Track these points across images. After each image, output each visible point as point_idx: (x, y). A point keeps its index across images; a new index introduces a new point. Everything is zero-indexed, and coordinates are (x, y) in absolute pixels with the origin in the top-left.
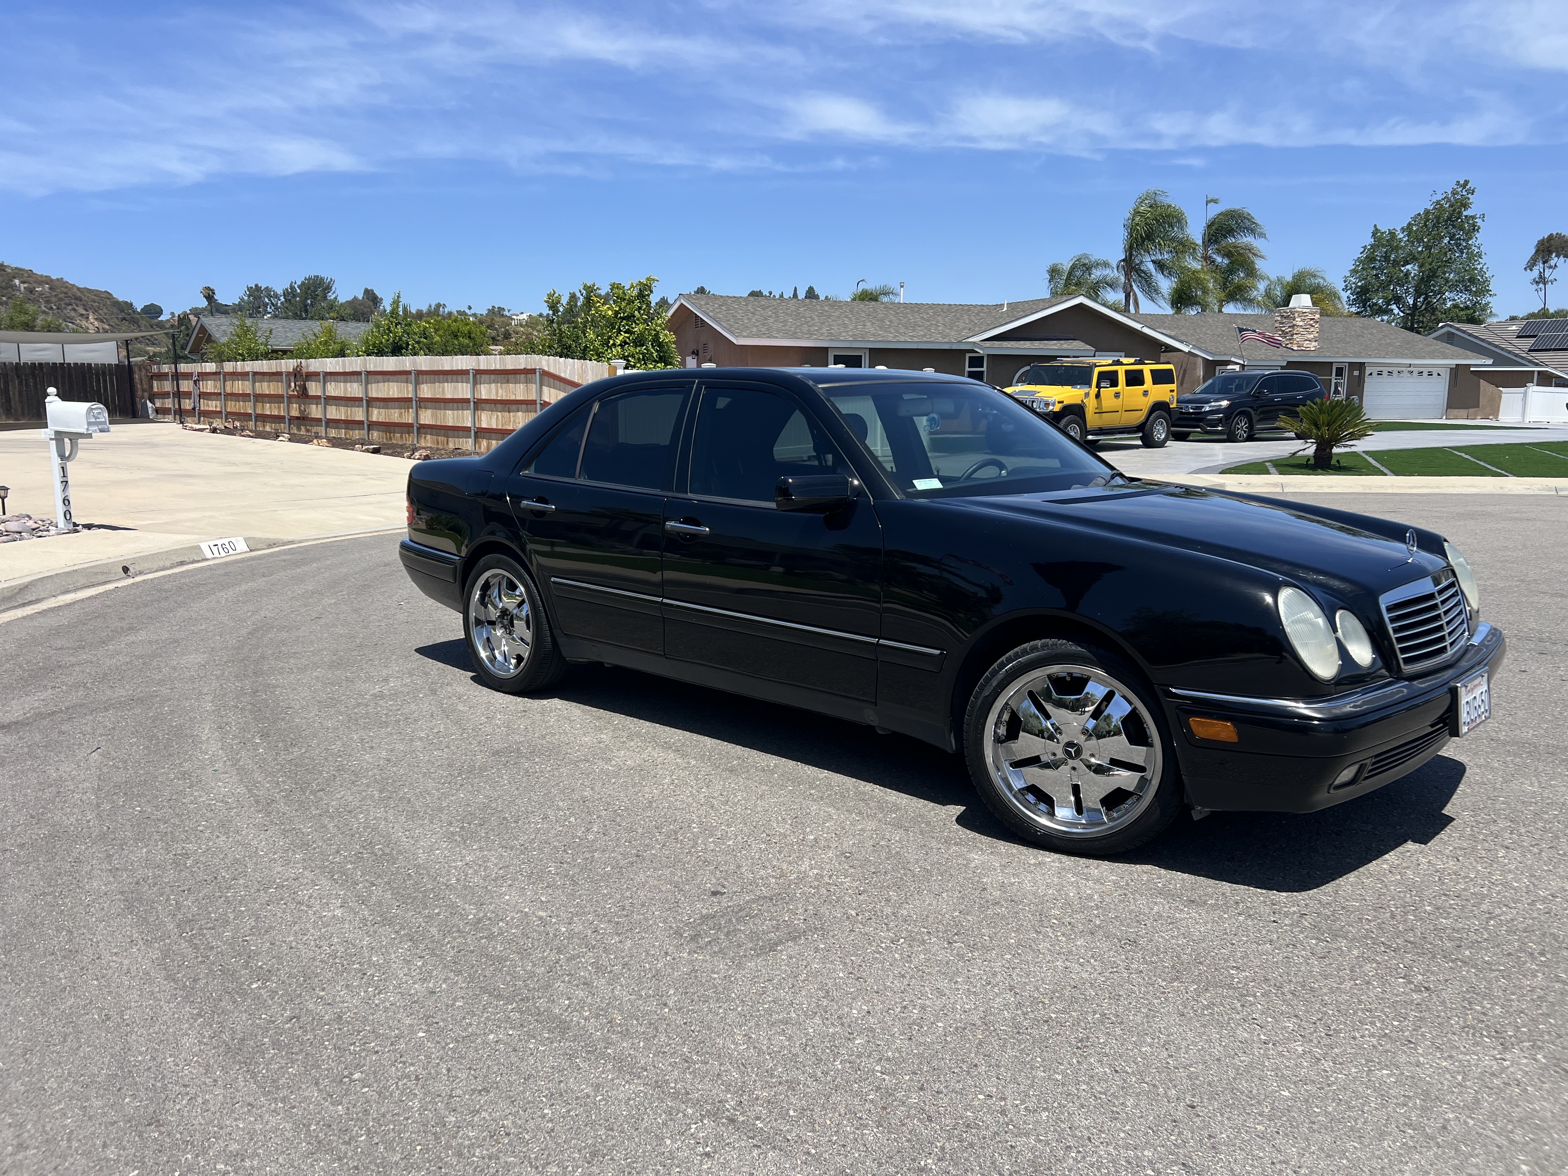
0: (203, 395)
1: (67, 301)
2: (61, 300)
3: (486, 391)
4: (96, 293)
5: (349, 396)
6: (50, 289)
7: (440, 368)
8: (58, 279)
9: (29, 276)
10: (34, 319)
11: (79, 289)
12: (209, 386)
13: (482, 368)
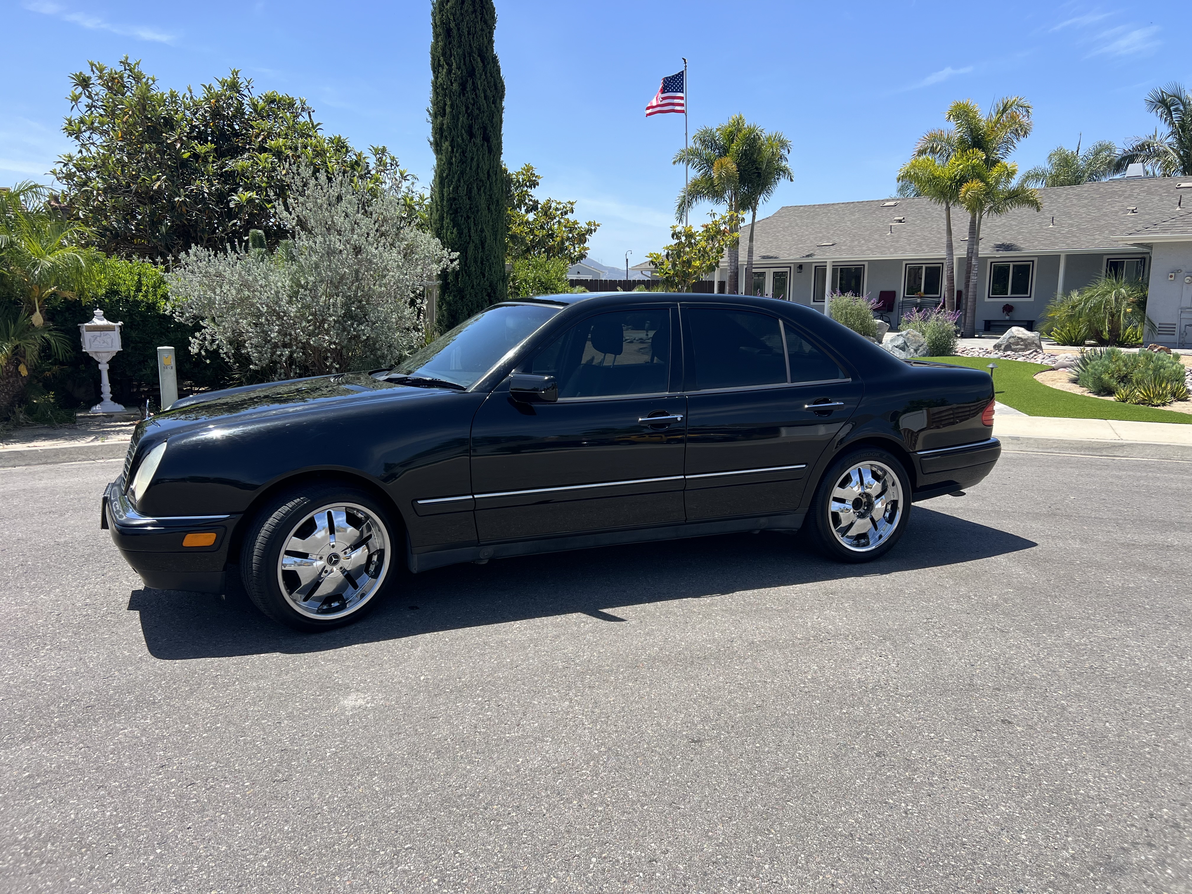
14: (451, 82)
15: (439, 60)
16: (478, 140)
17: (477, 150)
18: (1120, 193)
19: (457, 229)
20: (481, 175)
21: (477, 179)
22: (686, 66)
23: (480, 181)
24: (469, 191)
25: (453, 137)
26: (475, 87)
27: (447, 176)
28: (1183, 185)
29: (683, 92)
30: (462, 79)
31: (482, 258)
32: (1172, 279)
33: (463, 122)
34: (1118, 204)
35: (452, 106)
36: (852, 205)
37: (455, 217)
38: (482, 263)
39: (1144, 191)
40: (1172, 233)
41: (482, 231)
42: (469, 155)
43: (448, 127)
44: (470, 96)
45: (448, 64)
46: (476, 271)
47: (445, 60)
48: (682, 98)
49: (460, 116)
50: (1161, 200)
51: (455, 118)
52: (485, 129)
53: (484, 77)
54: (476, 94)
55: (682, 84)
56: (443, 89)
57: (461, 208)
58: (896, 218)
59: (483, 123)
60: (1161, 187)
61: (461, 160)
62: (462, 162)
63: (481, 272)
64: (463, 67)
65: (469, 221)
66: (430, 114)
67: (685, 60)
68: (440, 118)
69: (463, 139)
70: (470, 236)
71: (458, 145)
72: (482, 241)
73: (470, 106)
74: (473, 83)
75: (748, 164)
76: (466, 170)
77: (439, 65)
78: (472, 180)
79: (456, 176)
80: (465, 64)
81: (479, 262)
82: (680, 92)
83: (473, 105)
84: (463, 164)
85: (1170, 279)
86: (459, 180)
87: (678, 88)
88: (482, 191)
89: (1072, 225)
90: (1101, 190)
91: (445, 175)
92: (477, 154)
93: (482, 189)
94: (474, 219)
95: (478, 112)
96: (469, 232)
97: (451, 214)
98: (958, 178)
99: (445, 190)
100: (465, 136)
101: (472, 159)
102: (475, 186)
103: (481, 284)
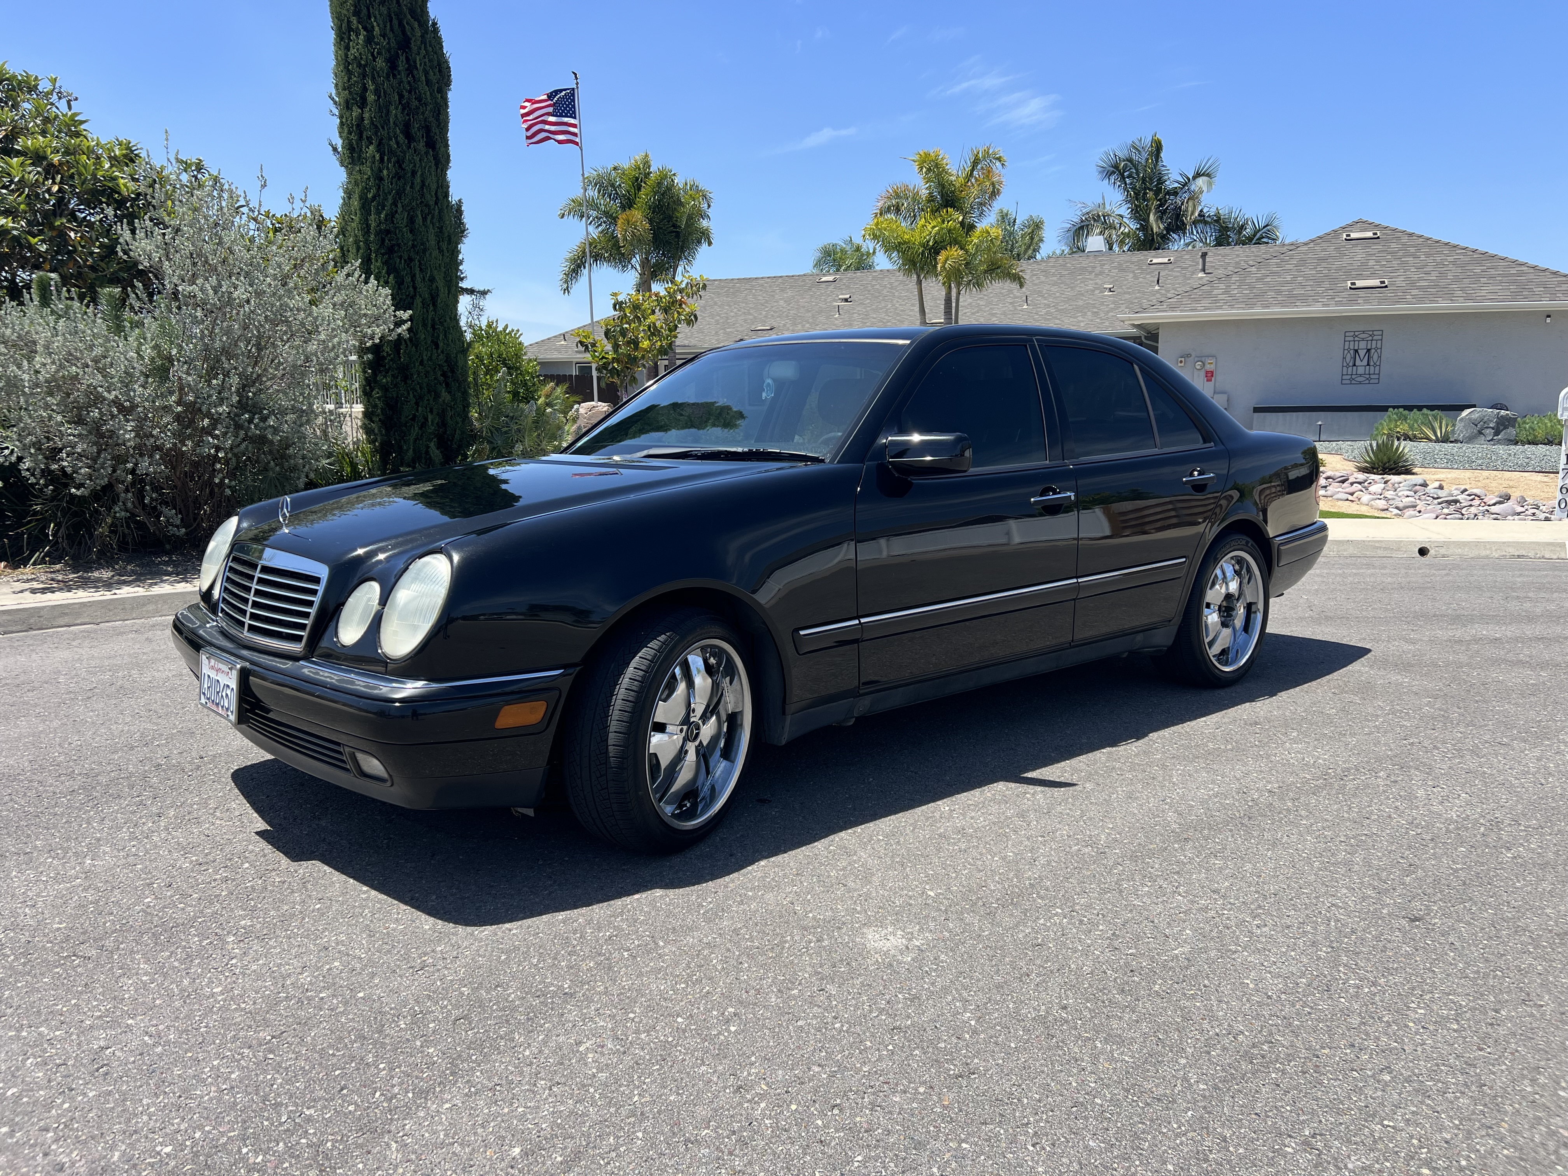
14: (373, 55)
15: (349, 22)
16: (421, 146)
17: (420, 160)
19: (395, 277)
20: (428, 197)
21: (422, 202)
22: (577, 83)
23: (426, 206)
24: (412, 220)
25: (382, 139)
26: (410, 65)
27: (374, 197)
28: (1155, 261)
29: (575, 118)
30: (389, 52)
31: (433, 320)
33: (396, 116)
34: (1091, 282)
35: (377, 92)
36: (780, 280)
37: (390, 258)
38: (433, 327)
39: (1115, 268)
40: (1182, 311)
41: (432, 279)
42: (409, 168)
43: (372, 123)
44: (404, 79)
45: (365, 28)
46: (425, 338)
47: (359, 22)
48: (574, 126)
49: (392, 108)
50: (1136, 277)
51: (383, 109)
52: (428, 129)
53: (423, 52)
54: (413, 77)
55: (574, 106)
56: (360, 65)
57: (399, 245)
58: (841, 297)
59: (425, 120)
60: (1132, 263)
61: (397, 173)
62: (398, 176)
63: (432, 341)
64: (391, 35)
65: (412, 264)
66: (335, 103)
67: (575, 74)
68: (356, 111)
69: (398, 143)
70: (415, 288)
71: (391, 152)
72: (431, 294)
73: (406, 94)
74: (407, 59)
75: (663, 220)
76: (405, 190)
77: (350, 29)
78: (414, 204)
79: (390, 197)
80: (392, 30)
81: (429, 325)
82: (571, 117)
83: (410, 92)
84: (399, 179)
86: (395, 204)
87: (568, 112)
88: (429, 221)
89: (1049, 306)
90: (1069, 265)
91: (370, 196)
92: (421, 165)
93: (429, 218)
94: (419, 261)
95: (417, 103)
96: (413, 281)
97: (383, 255)
98: (931, 243)
99: (373, 217)
100: (401, 138)
101: (414, 173)
102: (419, 213)
103: (434, 358)
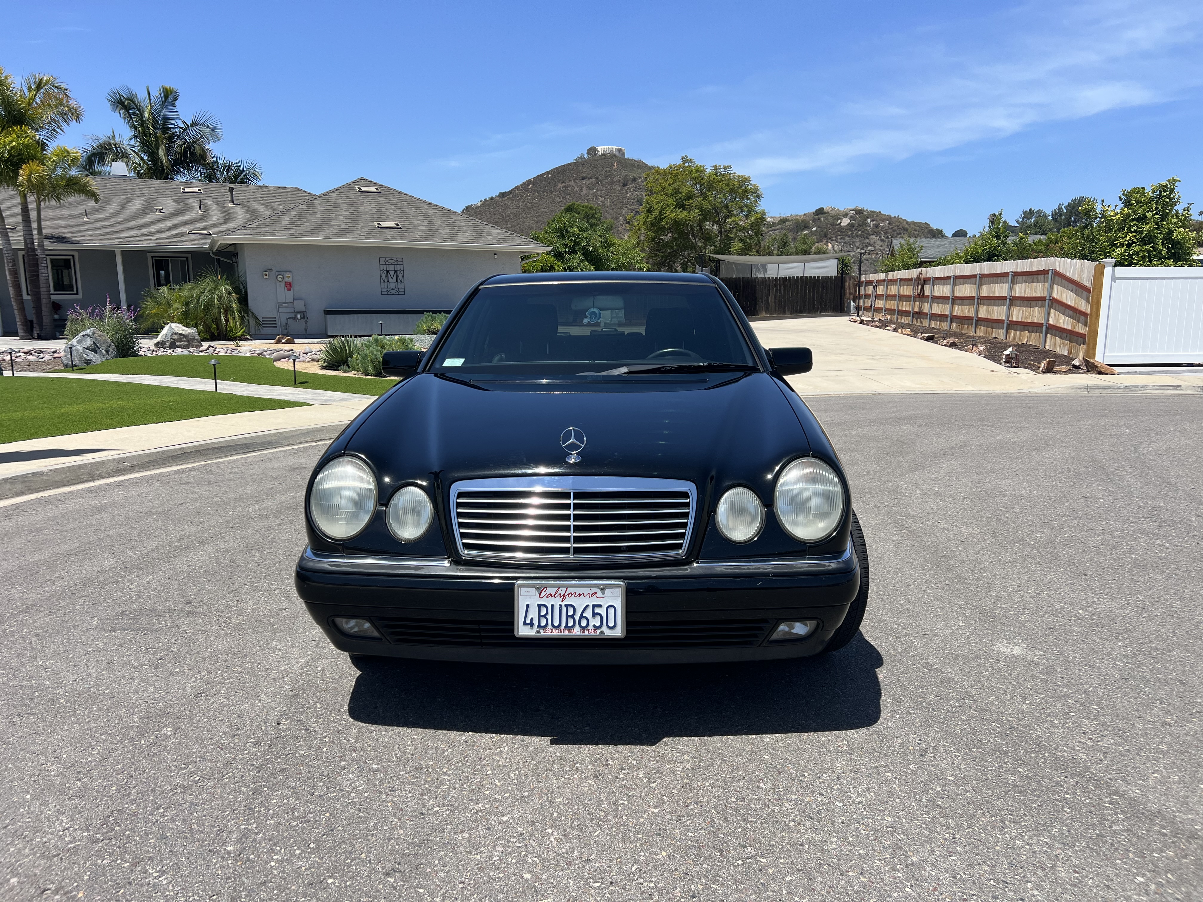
0: (878, 297)
1: (898, 231)
2: (894, 231)
3: (1020, 290)
4: (919, 225)
5: (944, 295)
6: (889, 224)
7: (995, 272)
8: (895, 217)
9: (877, 216)
10: (811, 248)
11: (907, 222)
12: (880, 290)
13: (1019, 270)
18: (130, 191)
28: (187, 189)
32: (267, 277)
40: (264, 235)
60: (167, 189)
85: (265, 277)
89: (108, 220)
98: (6, 156)
